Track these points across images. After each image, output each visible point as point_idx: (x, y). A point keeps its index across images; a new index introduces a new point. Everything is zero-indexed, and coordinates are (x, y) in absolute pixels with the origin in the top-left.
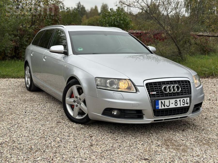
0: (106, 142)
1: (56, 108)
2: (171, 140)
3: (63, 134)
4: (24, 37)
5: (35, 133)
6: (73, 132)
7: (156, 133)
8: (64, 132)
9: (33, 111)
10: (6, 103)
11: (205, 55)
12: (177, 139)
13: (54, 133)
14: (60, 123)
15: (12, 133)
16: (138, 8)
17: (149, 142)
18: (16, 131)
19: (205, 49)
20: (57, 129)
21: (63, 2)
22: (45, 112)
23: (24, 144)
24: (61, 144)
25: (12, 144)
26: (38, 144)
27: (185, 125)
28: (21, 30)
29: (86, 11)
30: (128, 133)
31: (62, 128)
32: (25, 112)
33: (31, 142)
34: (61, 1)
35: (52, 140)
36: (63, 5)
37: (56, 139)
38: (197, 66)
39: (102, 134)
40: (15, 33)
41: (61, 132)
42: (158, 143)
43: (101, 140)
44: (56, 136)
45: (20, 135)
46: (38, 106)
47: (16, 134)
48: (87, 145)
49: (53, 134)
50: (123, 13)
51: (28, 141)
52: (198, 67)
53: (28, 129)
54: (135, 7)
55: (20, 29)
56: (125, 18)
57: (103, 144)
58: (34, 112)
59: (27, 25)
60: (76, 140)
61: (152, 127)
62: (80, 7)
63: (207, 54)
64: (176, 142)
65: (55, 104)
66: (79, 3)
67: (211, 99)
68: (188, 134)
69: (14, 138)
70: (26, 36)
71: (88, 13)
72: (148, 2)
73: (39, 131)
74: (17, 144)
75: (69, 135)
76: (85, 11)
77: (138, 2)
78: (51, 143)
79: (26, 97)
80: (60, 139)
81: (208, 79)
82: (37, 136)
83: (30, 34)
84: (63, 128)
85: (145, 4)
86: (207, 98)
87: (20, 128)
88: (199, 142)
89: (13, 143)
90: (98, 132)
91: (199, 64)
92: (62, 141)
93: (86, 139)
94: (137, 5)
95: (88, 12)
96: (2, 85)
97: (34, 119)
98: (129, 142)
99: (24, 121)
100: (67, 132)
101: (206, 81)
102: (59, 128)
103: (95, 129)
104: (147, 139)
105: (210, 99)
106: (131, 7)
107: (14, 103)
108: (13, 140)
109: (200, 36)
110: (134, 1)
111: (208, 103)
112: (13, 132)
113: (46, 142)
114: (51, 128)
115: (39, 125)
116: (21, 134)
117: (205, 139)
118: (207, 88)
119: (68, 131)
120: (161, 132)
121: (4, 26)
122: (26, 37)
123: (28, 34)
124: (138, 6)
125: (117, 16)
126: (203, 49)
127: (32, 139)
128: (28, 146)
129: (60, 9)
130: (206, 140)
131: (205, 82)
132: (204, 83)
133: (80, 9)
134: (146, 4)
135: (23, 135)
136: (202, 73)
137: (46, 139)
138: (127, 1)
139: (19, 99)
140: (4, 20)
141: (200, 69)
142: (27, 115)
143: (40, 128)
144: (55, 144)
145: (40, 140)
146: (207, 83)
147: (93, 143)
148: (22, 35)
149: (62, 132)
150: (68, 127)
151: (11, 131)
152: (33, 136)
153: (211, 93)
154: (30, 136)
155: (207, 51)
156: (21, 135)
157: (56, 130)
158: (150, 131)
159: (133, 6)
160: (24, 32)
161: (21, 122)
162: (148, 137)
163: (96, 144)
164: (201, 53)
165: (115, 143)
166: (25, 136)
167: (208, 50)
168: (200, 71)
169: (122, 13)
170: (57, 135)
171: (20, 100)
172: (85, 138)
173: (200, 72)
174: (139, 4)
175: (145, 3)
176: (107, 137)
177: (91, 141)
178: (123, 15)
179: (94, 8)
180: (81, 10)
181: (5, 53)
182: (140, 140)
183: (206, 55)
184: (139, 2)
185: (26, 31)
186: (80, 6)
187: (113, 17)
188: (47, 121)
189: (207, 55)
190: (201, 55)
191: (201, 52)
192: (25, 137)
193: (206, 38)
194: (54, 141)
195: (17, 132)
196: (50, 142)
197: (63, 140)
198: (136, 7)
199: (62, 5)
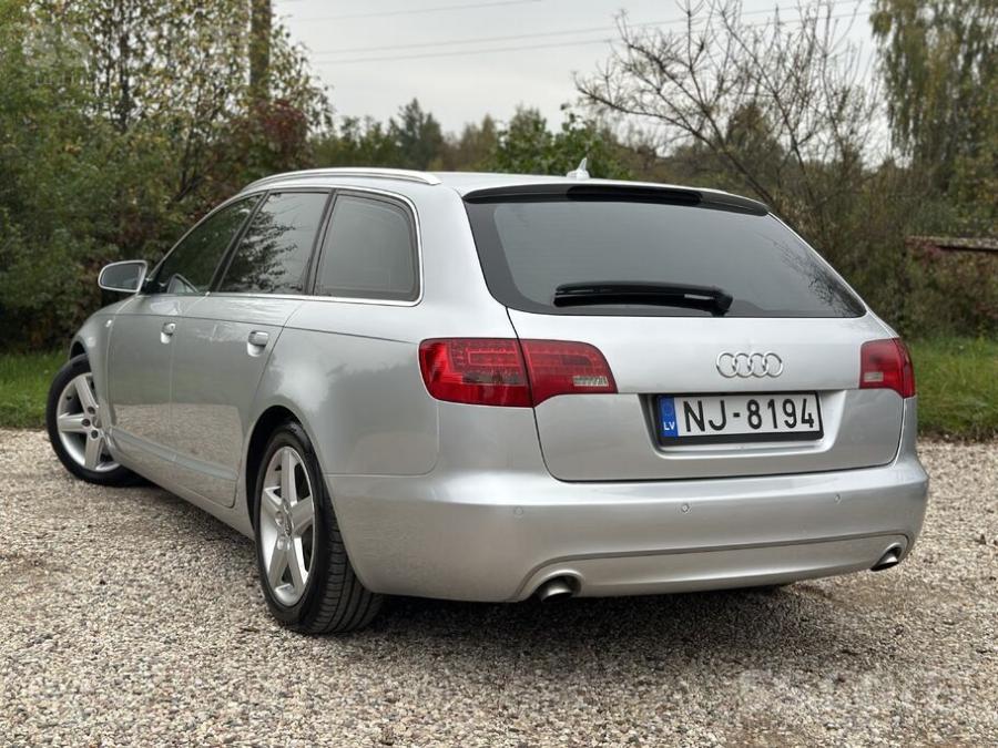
0: (461, 728)
1: (250, 563)
2: (773, 722)
3: (257, 686)
4: (144, 248)
5: (128, 677)
6: (308, 675)
7: (707, 689)
8: (265, 678)
9: (140, 576)
10: (23, 538)
11: (977, 337)
12: (805, 722)
13: (217, 678)
14: (257, 631)
15: (21, 674)
16: (661, 117)
17: (666, 729)
18: (40, 667)
19: (975, 312)
20: (238, 661)
21: (326, 94)
22: (195, 583)
23: (67, 730)
24: (243, 733)
25: (12, 727)
26: (130, 731)
27: (850, 654)
28: (131, 216)
29: (445, 140)
30: (570, 688)
31: (259, 657)
32: (102, 583)
33: (101, 719)
34: (315, 89)
35: (202, 715)
36: (325, 106)
37: (220, 706)
38: (931, 388)
39: (444, 687)
40: (106, 226)
41: (250, 676)
42: (711, 736)
43: (436, 716)
44: (226, 694)
45: (57, 687)
46: (169, 554)
47: (39, 679)
48: (368, 739)
49: (214, 684)
50: (591, 143)
51: (89, 715)
52: (937, 393)
53: (101, 658)
54: (646, 114)
55: (130, 211)
56: (600, 162)
57: (443, 736)
58: (143, 583)
59: (158, 193)
60: (316, 713)
61: (688, 663)
62: (418, 124)
63: (984, 335)
64: (797, 733)
65: (245, 546)
66: (415, 105)
67: (987, 538)
68: (860, 697)
69: (24, 701)
70: (155, 242)
71: (453, 148)
72: (705, 90)
73: (149, 668)
74: (35, 725)
75: (284, 690)
76: (439, 139)
77: (659, 90)
78: (194, 727)
79: (119, 515)
80: (240, 709)
81: (983, 446)
82: (134, 693)
83: (171, 231)
84: (265, 658)
85: (691, 100)
86: (970, 533)
87: (62, 653)
88: (908, 736)
89: (19, 722)
90: (426, 677)
91: (943, 378)
92: (247, 719)
93: (364, 712)
94: (653, 102)
95: (451, 143)
96: (20, 457)
97: (134, 614)
98: (567, 731)
99: (88, 623)
100: (280, 677)
101: (972, 455)
102: (244, 656)
103: (416, 667)
104: (657, 718)
105: (983, 537)
106: (627, 112)
107: (60, 539)
108: (20, 706)
109: (950, 249)
110: (643, 88)
111: (975, 554)
112: (28, 671)
113: (171, 719)
114: (210, 657)
115: (151, 643)
116: (64, 682)
117: (942, 721)
118: (974, 488)
119: (284, 673)
120: (730, 686)
121: (51, 195)
122: (151, 244)
123: (164, 233)
124: (658, 107)
125: (563, 153)
126: (965, 312)
127: (110, 705)
128: (86, 737)
129: (311, 123)
130: (944, 726)
131: (970, 458)
132: (962, 466)
133: (417, 131)
134: (694, 100)
135: (69, 687)
136: (955, 417)
137: (175, 708)
138: (608, 86)
139: (88, 523)
140: (51, 167)
141: (945, 399)
142: (109, 593)
143: (157, 655)
144: (213, 732)
145: (148, 712)
146: (979, 466)
147: (399, 729)
148: (138, 238)
149: (255, 677)
150: (288, 652)
151: (21, 667)
152: (114, 693)
153: (990, 511)
154: (102, 690)
155: (986, 321)
156: (63, 687)
157: (228, 666)
158: (676, 676)
159: (634, 107)
160: (145, 224)
161: (73, 627)
162: (665, 708)
163: (409, 733)
164: (957, 329)
165: (500, 733)
166: (78, 692)
167: (989, 314)
168: (947, 408)
169: (589, 139)
170: (231, 689)
171: (89, 526)
172: (359, 708)
173: (947, 413)
174: (663, 98)
175: (691, 96)
176: (469, 701)
177: (385, 721)
178: (595, 150)
179: (480, 127)
180: (420, 134)
181: (57, 318)
182: (622, 719)
183: (982, 339)
184: (662, 92)
185: (156, 221)
186: (417, 116)
187: (546, 158)
188: (196, 625)
189: (986, 339)
190: (957, 335)
191: (956, 323)
192: (77, 697)
193: (982, 257)
194: (211, 717)
195: (44, 672)
196: (190, 721)
197: (252, 713)
198: (651, 111)
199: (319, 107)
